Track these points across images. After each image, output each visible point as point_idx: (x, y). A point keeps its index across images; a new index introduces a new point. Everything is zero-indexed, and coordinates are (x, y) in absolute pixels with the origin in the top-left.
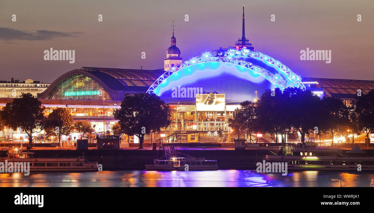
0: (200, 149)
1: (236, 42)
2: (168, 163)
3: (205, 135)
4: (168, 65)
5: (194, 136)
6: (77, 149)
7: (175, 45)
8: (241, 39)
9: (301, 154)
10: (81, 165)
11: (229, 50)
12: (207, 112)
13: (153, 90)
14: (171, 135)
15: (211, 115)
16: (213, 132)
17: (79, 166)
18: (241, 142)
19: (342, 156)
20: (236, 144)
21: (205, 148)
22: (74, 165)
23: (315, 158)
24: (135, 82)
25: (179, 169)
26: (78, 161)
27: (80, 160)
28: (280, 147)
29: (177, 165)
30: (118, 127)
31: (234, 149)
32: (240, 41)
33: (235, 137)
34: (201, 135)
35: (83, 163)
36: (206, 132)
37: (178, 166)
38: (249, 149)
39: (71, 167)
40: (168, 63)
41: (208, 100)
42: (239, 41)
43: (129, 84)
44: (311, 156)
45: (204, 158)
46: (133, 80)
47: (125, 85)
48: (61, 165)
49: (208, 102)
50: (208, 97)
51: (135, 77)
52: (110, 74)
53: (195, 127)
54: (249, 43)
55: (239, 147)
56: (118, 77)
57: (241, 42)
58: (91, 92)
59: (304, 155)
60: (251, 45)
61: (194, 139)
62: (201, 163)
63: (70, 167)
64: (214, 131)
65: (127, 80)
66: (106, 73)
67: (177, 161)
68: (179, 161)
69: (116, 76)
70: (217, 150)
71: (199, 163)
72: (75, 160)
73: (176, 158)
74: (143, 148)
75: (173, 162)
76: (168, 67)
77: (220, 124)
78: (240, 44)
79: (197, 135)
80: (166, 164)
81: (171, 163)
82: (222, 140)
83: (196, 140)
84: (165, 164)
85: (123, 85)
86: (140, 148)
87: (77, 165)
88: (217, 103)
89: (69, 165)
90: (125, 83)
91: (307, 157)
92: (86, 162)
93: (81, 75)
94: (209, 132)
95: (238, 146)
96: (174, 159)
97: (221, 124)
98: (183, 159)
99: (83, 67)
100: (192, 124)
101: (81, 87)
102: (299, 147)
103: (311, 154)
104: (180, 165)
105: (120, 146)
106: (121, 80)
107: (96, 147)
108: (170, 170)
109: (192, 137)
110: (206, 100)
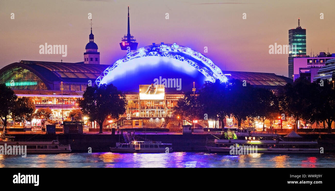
0: (151, 134)
1: (122, 38)
2: (130, 146)
3: (148, 121)
4: (87, 58)
5: (138, 122)
6: (46, 134)
7: (93, 41)
8: (127, 35)
9: (246, 138)
10: (56, 147)
11: (161, 45)
12: (146, 100)
13: (99, 81)
14: (116, 122)
15: (149, 103)
16: (154, 118)
17: (54, 148)
18: (188, 128)
19: (282, 140)
20: (184, 129)
21: (157, 133)
22: (50, 147)
23: (258, 142)
24: (67, 74)
25: (140, 151)
26: (53, 144)
27: (55, 143)
28: (222, 132)
29: (137, 148)
30: (75, 114)
31: (182, 134)
32: (126, 37)
33: (174, 123)
34: (145, 121)
35: (58, 146)
36: (149, 119)
37: (139, 148)
38: (195, 133)
39: (48, 149)
40: (88, 57)
41: (149, 90)
42: (124, 37)
43: (62, 76)
44: (254, 140)
45: (161, 142)
46: (65, 72)
47: (59, 76)
48: (39, 147)
49: (150, 91)
50: (150, 88)
51: (66, 69)
52: (45, 67)
53: (137, 114)
54: (134, 39)
55: (187, 132)
56: (52, 69)
57: (127, 39)
58: (29, 83)
59: (248, 140)
60: (135, 41)
61: (138, 124)
62: (158, 146)
63: (46, 150)
64: (156, 118)
65: (60, 72)
66: (42, 66)
67: (137, 144)
68: (140, 144)
69: (51, 68)
70: (168, 134)
71: (156, 146)
72: (51, 143)
73: (137, 142)
74: (102, 133)
75: (134, 145)
76: (88, 61)
77: (159, 112)
78: (126, 40)
79: (140, 121)
80: (129, 147)
81: (133, 146)
82: (163, 125)
83: (140, 126)
84: (127, 147)
85: (57, 76)
86: (100, 133)
87: (53, 148)
88: (158, 92)
89: (46, 147)
90: (59, 75)
91: (251, 141)
92: (59, 145)
93: (20, 68)
94: (151, 119)
95: (185, 131)
96: (135, 143)
97: (161, 112)
98: (143, 142)
99: (21, 61)
100: (135, 111)
101: (21, 78)
102: (244, 132)
103: (254, 138)
104: (140, 147)
105: (83, 131)
106: (55, 72)
107: (62, 131)
108: (132, 152)
109: (136, 123)
110: (148, 90)
